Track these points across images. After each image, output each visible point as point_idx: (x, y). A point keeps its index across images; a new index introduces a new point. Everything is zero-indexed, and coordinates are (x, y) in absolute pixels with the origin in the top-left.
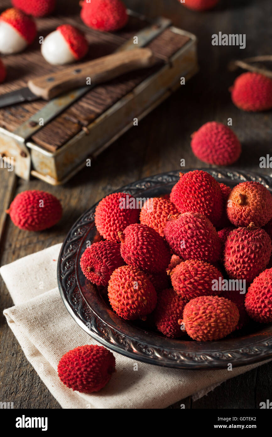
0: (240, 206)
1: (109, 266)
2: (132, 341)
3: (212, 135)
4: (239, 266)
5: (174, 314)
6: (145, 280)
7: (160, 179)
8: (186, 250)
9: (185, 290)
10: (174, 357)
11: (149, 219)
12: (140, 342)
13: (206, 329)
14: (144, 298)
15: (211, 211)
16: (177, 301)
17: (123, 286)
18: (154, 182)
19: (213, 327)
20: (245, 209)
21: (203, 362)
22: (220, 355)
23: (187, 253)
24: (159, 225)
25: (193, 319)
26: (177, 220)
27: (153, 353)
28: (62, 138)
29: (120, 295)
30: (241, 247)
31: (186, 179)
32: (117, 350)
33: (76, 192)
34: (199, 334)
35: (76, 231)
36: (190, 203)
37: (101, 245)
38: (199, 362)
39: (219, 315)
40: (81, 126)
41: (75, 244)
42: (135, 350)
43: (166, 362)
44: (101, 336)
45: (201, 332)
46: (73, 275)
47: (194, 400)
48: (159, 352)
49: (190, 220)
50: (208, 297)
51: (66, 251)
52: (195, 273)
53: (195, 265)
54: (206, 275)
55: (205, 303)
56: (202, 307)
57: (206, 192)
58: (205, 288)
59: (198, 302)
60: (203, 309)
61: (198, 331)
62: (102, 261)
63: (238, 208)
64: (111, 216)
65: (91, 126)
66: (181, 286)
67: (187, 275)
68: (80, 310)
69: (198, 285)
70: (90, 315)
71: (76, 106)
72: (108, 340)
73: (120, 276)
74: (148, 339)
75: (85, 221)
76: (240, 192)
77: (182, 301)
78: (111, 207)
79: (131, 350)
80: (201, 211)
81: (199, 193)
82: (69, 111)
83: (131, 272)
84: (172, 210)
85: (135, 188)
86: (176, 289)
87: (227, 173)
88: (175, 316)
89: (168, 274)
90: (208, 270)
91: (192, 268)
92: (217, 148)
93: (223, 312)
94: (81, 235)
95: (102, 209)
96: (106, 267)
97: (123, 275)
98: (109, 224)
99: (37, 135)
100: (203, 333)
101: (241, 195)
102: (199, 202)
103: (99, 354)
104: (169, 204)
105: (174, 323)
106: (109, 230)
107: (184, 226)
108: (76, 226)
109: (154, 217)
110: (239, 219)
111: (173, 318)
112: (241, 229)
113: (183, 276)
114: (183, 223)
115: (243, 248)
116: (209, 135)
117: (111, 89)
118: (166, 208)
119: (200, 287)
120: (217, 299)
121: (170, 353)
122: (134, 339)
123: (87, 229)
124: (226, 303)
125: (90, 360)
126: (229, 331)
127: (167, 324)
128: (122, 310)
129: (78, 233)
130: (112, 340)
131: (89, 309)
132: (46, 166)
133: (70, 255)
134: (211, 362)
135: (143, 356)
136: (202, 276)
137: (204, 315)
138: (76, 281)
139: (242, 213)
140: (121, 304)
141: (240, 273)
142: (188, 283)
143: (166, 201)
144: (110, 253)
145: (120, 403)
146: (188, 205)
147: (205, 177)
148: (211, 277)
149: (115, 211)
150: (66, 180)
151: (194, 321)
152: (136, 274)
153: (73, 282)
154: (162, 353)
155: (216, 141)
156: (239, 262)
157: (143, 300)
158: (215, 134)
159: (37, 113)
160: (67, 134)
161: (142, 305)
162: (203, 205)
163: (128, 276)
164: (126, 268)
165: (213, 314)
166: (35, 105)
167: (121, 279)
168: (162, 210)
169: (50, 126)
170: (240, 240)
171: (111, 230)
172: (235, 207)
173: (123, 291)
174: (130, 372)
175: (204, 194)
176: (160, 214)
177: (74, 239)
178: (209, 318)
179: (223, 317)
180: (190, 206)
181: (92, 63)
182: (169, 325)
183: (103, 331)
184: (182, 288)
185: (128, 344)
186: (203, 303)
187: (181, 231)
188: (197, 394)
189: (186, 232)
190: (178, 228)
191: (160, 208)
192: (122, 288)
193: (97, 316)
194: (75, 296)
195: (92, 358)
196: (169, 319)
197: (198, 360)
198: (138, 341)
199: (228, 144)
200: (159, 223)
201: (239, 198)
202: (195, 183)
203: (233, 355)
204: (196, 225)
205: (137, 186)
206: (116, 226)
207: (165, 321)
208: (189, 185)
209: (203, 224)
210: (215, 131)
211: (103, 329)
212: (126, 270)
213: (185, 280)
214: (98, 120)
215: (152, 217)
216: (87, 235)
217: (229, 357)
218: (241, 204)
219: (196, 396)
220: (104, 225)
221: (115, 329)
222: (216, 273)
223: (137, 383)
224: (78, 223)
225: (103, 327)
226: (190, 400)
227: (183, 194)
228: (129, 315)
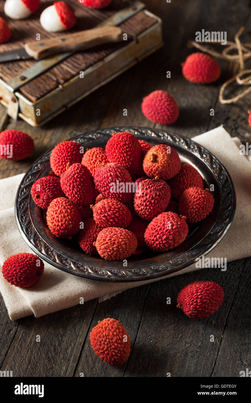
0: (152, 163)
1: (50, 195)
2: (57, 254)
3: (156, 101)
4: (142, 207)
5: (91, 237)
6: (73, 210)
7: (108, 132)
8: (106, 191)
9: (100, 221)
10: (84, 269)
11: (87, 164)
12: (63, 255)
13: (110, 252)
14: (70, 223)
15: (130, 164)
16: (95, 228)
17: (56, 212)
18: (103, 134)
19: (115, 251)
20: (155, 165)
21: (104, 275)
22: (117, 272)
23: (106, 193)
24: (93, 169)
25: (102, 243)
26: (104, 168)
27: (70, 265)
28: (42, 92)
29: (54, 218)
30: (145, 194)
31: (115, 138)
32: (45, 259)
33: (49, 133)
34: (105, 255)
35: (37, 166)
36: (116, 156)
37: (47, 179)
38: (101, 275)
39: (120, 242)
40: (58, 83)
41: (34, 175)
42: (58, 261)
43: (77, 272)
44: (36, 247)
45: (106, 254)
46: (27, 199)
47: (100, 302)
48: (74, 264)
49: (112, 170)
50: (115, 228)
51: (26, 180)
52: (108, 209)
53: (110, 203)
54: (117, 212)
55: (112, 233)
56: (109, 236)
57: (128, 150)
58: (115, 221)
59: (107, 231)
60: (109, 237)
61: (105, 252)
62: (46, 191)
63: (150, 164)
64: (61, 158)
65: (66, 84)
66: (98, 217)
67: (103, 210)
68: (26, 226)
69: (110, 219)
70: (32, 231)
71: (58, 67)
72: (40, 251)
73: (55, 205)
74: (69, 254)
75: (45, 159)
76: (153, 152)
77: (99, 229)
78: (62, 151)
79: (55, 261)
80: (123, 163)
81: (123, 150)
82: (52, 71)
83: (64, 202)
84: (104, 159)
85: (88, 137)
86: (95, 219)
87: (159, 133)
88: (92, 239)
89: (91, 208)
90: (119, 208)
91: (107, 205)
92: (159, 111)
93: (124, 241)
94: (40, 169)
95: (55, 152)
96: (48, 196)
97: (57, 204)
98: (58, 164)
99: (24, 87)
100: (108, 254)
101: (153, 155)
102: (122, 156)
103: (31, 261)
104: (103, 155)
105: (91, 243)
106: (58, 168)
107: (107, 173)
108: (38, 161)
109: (91, 163)
110: (150, 172)
111: (90, 240)
112: (147, 181)
113: (100, 210)
114: (107, 171)
115: (146, 195)
116: (155, 101)
117: (87, 56)
118: (100, 157)
119: (111, 220)
120: (121, 231)
121: (82, 266)
122: (59, 253)
123: (45, 165)
124: (127, 235)
125: (24, 264)
126: (127, 255)
127: (86, 244)
128: (54, 229)
129: (38, 167)
130: (43, 252)
131: (32, 226)
132: (29, 111)
133: (28, 184)
134: (109, 276)
135: (62, 266)
136: (114, 212)
137: (109, 241)
138: (28, 204)
139: (152, 168)
140: (53, 225)
141: (144, 213)
142: (103, 216)
143: (101, 151)
144: (52, 186)
145: (42, 298)
146: (114, 157)
147: (129, 138)
148: (121, 214)
149: (64, 155)
150: (43, 123)
151: (102, 245)
152: (67, 204)
153: (26, 204)
154: (77, 266)
155: (159, 106)
156: (143, 205)
157: (70, 224)
158: (159, 100)
159: (28, 69)
160: (46, 89)
161: (68, 228)
162: (125, 159)
163: (61, 205)
164: (61, 199)
165: (116, 242)
166: (28, 63)
167: (56, 207)
168: (97, 159)
169: (35, 81)
170: (145, 188)
171: (59, 169)
172: (148, 163)
173: (56, 216)
174: (55, 275)
175: (126, 150)
176: (95, 162)
177: (34, 172)
178: (112, 244)
179: (123, 244)
180: (115, 158)
181: (75, 35)
182: (87, 245)
183: (38, 243)
184: (99, 219)
185: (54, 256)
186: (110, 233)
187: (105, 177)
188: (103, 297)
189: (108, 178)
190: (102, 174)
191: (96, 157)
192: (55, 213)
193: (37, 232)
194: (24, 215)
195: (26, 263)
196: (88, 240)
197: (101, 273)
198: (61, 254)
199: (168, 109)
200: (93, 168)
201: (152, 157)
202: (121, 142)
203: (126, 273)
204: (116, 175)
205: (90, 136)
206: (63, 166)
207: (85, 241)
208: (116, 143)
209: (122, 174)
210: (160, 98)
211: (39, 242)
212: (61, 200)
213: (101, 214)
214: (72, 80)
215: (89, 163)
216: (44, 170)
217: (124, 274)
218: (152, 162)
219: (101, 299)
220: (55, 164)
221: (47, 244)
222: (125, 211)
223: (58, 285)
224: (39, 160)
225: (39, 241)
226: (97, 301)
227: (111, 149)
228: (59, 233)
